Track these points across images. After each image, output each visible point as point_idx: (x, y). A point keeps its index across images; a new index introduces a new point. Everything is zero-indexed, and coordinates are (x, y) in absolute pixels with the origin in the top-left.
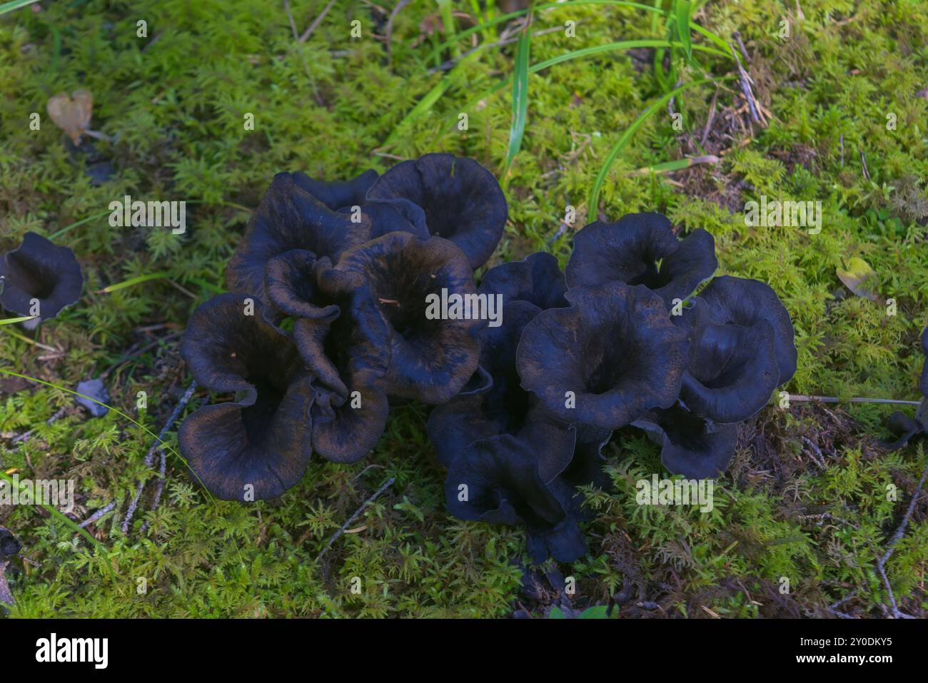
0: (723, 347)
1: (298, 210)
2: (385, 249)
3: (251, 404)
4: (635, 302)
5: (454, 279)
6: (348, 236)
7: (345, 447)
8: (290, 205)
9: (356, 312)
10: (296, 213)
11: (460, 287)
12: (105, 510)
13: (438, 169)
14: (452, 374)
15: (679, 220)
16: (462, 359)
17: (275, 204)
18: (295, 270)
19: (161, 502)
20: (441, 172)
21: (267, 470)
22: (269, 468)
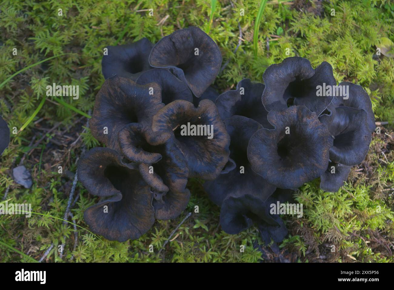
0: (342, 123)
1: (123, 91)
2: (175, 112)
3: (119, 200)
4: (303, 117)
5: (211, 118)
6: (151, 101)
7: (169, 211)
8: (119, 90)
9: (168, 152)
10: (123, 93)
11: (214, 121)
12: (50, 249)
13: (182, 38)
14: (216, 166)
15: (297, 30)
16: (221, 159)
17: (112, 92)
18: (132, 132)
19: (78, 244)
20: (184, 39)
21: (130, 225)
22: (132, 224)
